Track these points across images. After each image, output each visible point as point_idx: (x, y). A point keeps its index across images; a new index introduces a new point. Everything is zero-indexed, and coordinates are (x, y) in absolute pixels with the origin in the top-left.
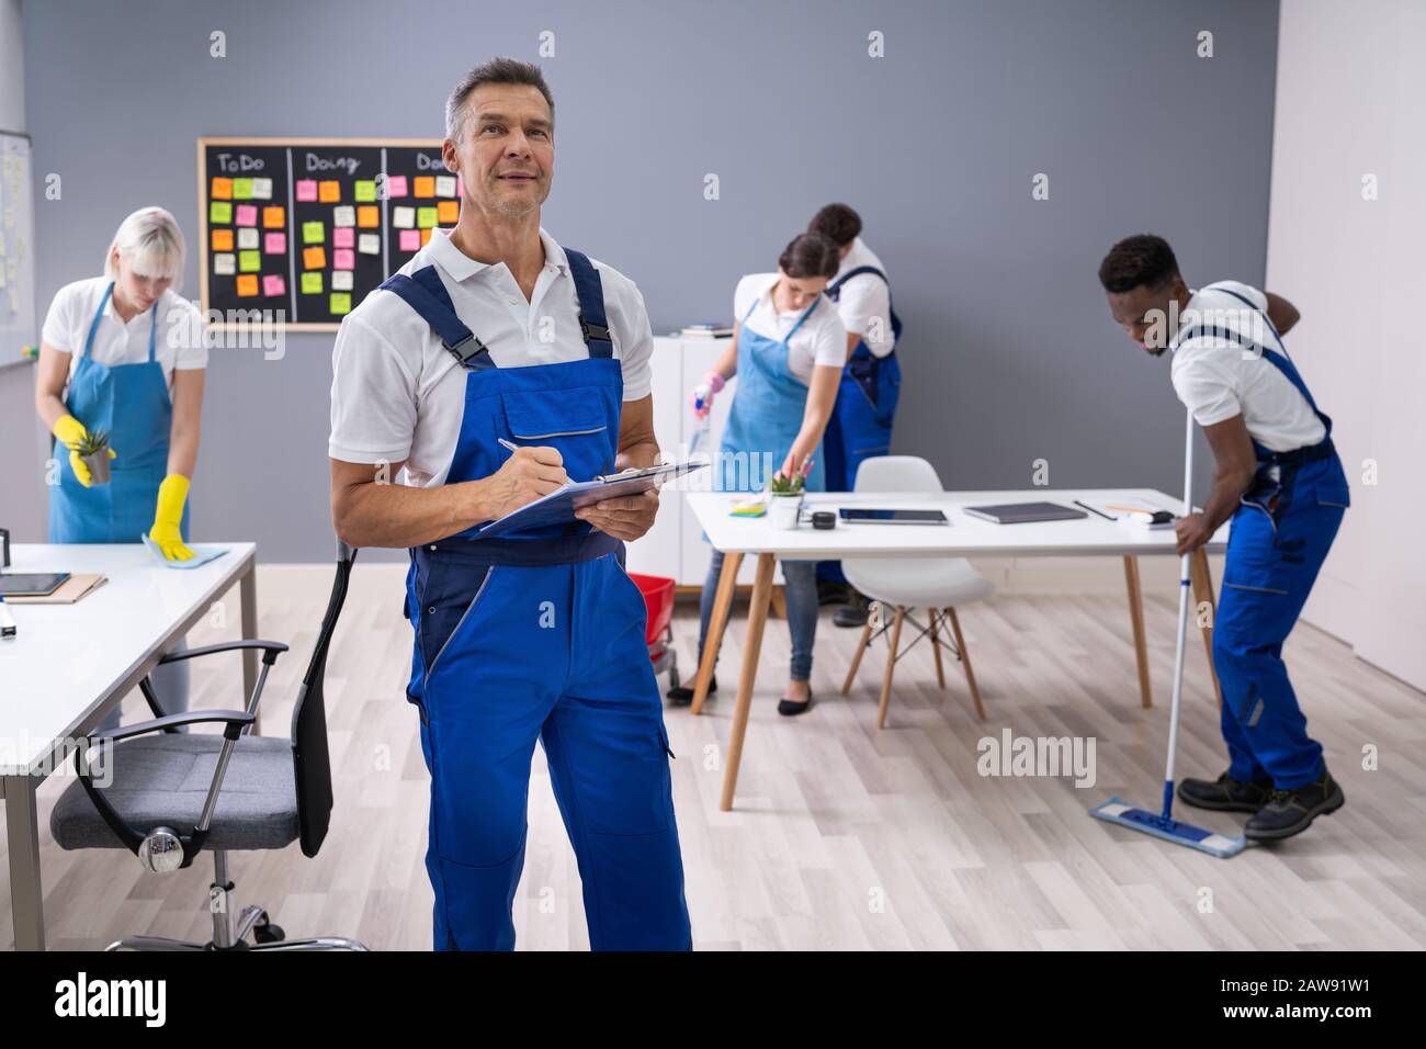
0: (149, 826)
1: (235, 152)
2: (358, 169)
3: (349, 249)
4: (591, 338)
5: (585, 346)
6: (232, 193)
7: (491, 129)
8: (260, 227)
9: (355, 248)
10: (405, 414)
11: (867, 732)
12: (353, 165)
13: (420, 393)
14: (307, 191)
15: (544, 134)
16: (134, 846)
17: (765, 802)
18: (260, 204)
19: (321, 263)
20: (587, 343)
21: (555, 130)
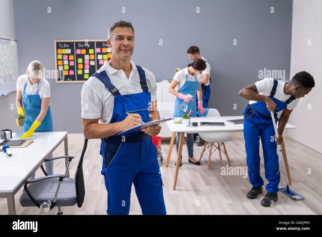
0: (42, 201)
1: (63, 43)
2: (90, 47)
3: (88, 64)
4: (143, 87)
5: (142, 89)
6: (62, 52)
7: (119, 39)
8: (68, 59)
9: (89, 64)
10: (99, 106)
11: (205, 171)
12: (89, 46)
13: (103, 102)
14: (78, 52)
15: (132, 39)
16: (39, 206)
17: (183, 188)
18: (68, 55)
19: (82, 67)
20: (142, 88)
21: (134, 38)
